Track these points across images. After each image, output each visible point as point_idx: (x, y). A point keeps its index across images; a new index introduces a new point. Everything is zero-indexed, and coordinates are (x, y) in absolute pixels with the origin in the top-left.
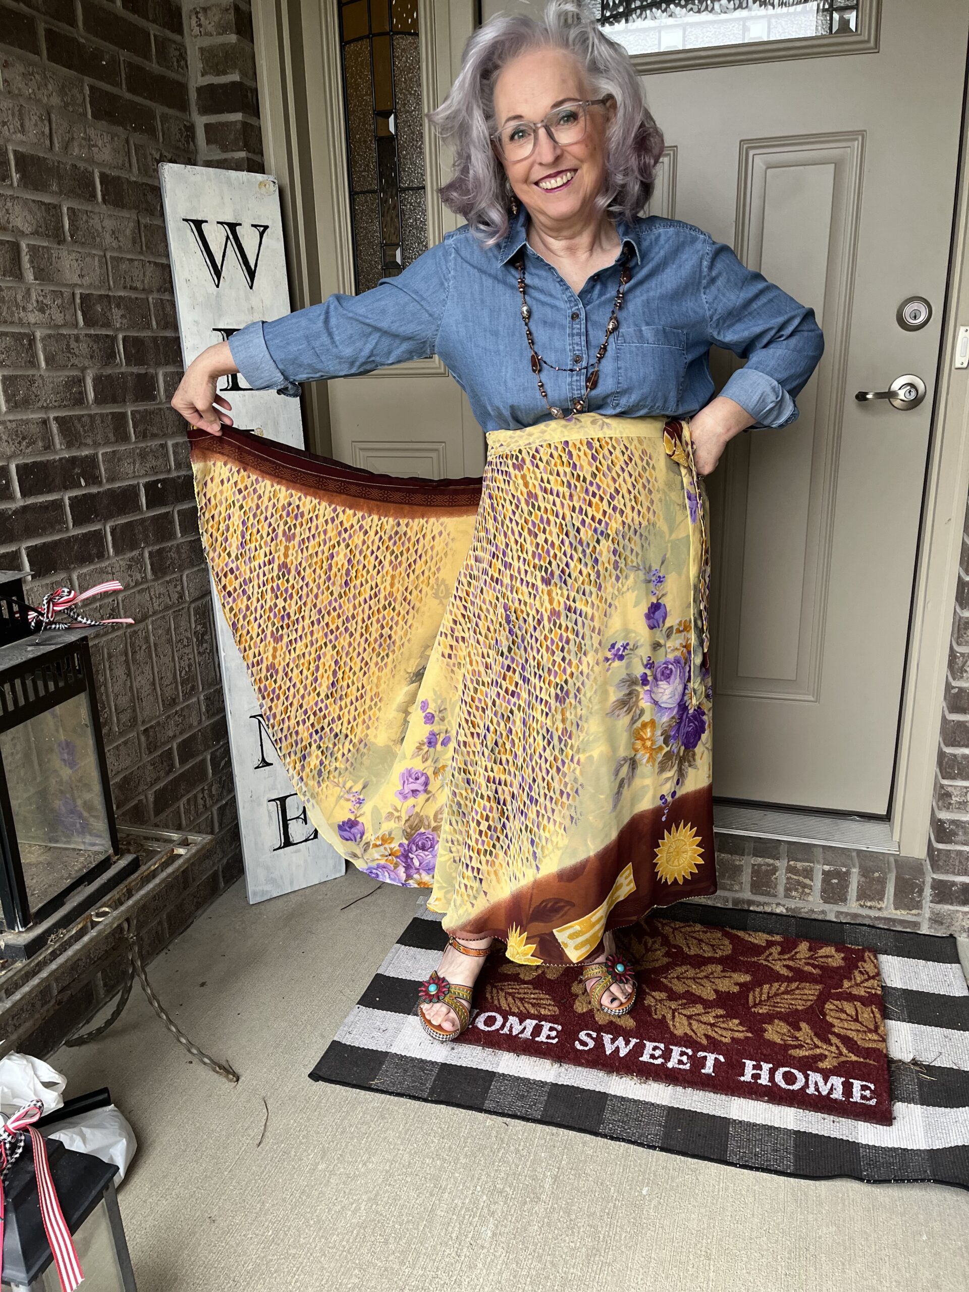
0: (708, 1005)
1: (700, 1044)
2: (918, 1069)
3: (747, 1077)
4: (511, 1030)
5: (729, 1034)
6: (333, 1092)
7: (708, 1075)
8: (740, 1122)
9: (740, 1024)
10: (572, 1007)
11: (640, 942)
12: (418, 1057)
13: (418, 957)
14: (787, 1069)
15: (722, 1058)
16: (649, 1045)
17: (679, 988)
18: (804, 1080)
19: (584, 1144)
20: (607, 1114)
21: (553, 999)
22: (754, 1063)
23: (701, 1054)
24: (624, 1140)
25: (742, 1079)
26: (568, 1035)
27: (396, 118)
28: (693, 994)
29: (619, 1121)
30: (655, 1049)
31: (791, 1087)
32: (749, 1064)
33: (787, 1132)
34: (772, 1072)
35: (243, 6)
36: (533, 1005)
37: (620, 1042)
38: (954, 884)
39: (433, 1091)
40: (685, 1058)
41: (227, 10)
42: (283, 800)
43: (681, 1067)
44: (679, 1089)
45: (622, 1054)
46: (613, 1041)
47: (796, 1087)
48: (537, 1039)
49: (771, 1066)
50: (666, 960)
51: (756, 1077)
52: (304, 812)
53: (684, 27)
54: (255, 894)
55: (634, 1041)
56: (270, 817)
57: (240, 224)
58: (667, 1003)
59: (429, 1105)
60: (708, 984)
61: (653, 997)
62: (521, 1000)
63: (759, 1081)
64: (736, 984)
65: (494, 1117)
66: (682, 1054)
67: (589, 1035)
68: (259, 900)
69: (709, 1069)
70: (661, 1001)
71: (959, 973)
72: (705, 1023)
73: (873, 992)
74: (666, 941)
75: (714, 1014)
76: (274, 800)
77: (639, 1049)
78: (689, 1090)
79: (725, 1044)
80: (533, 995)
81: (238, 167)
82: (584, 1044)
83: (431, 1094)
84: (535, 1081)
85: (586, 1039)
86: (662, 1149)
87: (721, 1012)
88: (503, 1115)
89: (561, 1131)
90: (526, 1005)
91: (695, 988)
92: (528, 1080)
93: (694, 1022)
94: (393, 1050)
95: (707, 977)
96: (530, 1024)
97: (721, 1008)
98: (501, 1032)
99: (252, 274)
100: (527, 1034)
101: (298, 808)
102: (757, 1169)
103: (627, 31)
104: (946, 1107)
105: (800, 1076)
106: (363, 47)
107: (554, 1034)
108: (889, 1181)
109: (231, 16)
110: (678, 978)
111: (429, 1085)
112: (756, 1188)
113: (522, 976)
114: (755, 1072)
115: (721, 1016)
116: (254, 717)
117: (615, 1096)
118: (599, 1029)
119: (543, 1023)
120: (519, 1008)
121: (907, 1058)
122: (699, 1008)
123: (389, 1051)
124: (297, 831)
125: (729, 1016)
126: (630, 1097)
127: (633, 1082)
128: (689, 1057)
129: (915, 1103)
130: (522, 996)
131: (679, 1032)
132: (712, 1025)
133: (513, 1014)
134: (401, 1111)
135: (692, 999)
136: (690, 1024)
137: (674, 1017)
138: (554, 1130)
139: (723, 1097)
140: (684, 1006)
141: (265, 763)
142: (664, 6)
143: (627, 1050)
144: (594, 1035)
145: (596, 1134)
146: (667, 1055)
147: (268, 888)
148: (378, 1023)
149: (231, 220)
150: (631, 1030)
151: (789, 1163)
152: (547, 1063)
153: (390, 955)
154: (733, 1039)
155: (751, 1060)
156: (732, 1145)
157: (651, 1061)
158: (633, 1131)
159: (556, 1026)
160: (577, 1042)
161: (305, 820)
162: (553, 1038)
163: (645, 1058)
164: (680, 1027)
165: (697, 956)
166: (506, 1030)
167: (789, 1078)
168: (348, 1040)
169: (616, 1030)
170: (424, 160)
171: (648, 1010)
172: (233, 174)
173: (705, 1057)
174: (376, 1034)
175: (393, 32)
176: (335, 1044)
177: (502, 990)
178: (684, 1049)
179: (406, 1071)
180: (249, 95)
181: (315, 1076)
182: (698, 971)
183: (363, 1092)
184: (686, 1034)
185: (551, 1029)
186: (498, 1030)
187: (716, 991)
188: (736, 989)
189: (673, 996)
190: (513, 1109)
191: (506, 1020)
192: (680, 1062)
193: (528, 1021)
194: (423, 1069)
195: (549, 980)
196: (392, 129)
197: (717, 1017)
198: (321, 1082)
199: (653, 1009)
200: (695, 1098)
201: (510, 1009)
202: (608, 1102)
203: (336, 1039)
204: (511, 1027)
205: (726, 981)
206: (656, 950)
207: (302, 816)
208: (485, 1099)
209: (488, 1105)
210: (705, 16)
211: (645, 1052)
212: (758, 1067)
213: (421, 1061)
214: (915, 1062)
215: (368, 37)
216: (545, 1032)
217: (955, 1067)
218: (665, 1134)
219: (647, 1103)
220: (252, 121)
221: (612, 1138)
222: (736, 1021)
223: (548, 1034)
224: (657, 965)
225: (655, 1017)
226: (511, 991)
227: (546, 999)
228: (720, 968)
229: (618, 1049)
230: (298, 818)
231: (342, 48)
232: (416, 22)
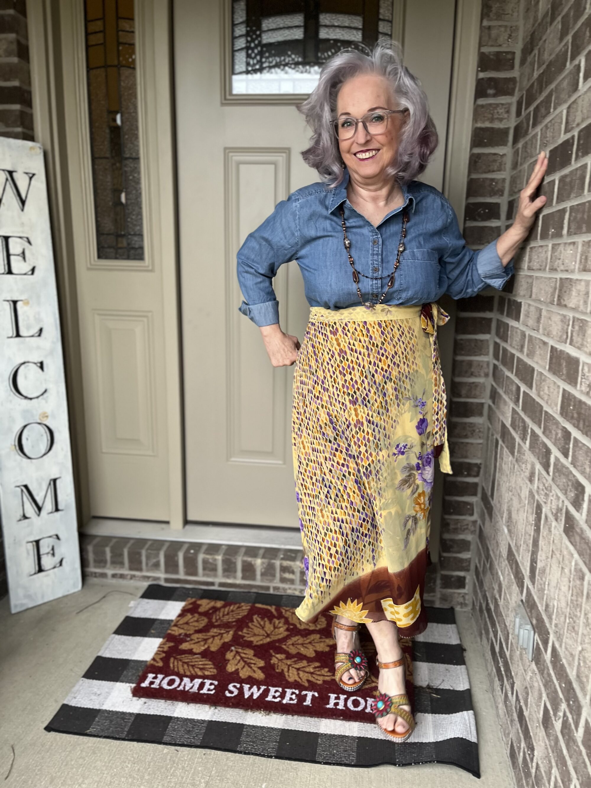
0: (310, 660)
1: (303, 686)
2: (430, 691)
3: (331, 706)
4: (184, 688)
5: (321, 678)
6: (61, 739)
7: (307, 706)
8: (325, 735)
9: (329, 671)
10: (225, 668)
11: (270, 623)
12: (121, 711)
13: (127, 642)
14: (354, 698)
15: (316, 694)
16: (272, 689)
17: (293, 650)
18: (364, 704)
19: (227, 759)
20: (243, 738)
21: (214, 664)
22: (336, 695)
23: (304, 693)
24: (253, 754)
25: (328, 706)
26: (221, 688)
27: (122, 116)
28: (301, 654)
29: (250, 742)
30: (276, 691)
31: (356, 709)
32: (333, 696)
33: (353, 738)
34: (346, 700)
35: (23, 41)
36: (201, 669)
37: (255, 688)
38: (452, 576)
39: (129, 732)
40: (294, 697)
41: (11, 42)
42: (37, 542)
43: (292, 702)
44: (290, 717)
45: (255, 697)
46: (250, 689)
47: (360, 709)
48: (201, 692)
49: (345, 696)
50: (286, 633)
51: (336, 704)
52: (53, 549)
53: (294, 80)
54: (16, 606)
55: (263, 688)
56: (28, 553)
57: (15, 171)
58: (285, 661)
59: (126, 742)
60: (310, 647)
61: (277, 658)
62: (193, 666)
63: (338, 707)
64: (328, 646)
65: (169, 746)
66: (293, 693)
67: (235, 686)
68: (19, 609)
69: (308, 702)
70: (281, 660)
71: (455, 630)
72: (307, 673)
73: (407, 645)
74: (287, 622)
75: (313, 666)
76: (32, 542)
77: (266, 693)
78: (296, 717)
79: (319, 685)
80: (201, 662)
81: (16, 136)
82: (231, 692)
83: (127, 735)
84: (198, 720)
85: (233, 689)
86: (277, 757)
87: (317, 664)
88: (175, 745)
89: (213, 751)
90: (196, 670)
91: (303, 651)
92: (193, 720)
93: (301, 673)
94: (104, 707)
95: (310, 643)
96: (198, 682)
97: (317, 661)
98: (178, 689)
99: (23, 202)
100: (195, 689)
101: (48, 547)
102: (334, 764)
103: (261, 80)
104: (446, 714)
105: (362, 701)
106: (101, 72)
107: (212, 687)
108: (410, 764)
109: (14, 47)
110: (293, 644)
111: (126, 729)
112: (333, 776)
113: (194, 650)
114: (336, 701)
115: (318, 667)
116: (18, 487)
117: (249, 726)
118: (242, 681)
119: (206, 681)
120: (190, 672)
121: (424, 684)
122: (304, 663)
123: (101, 708)
124: (47, 561)
125: (322, 667)
126: (259, 725)
127: (261, 715)
128: (297, 695)
129: (429, 713)
130: (193, 664)
131: (291, 680)
132: (312, 673)
133: (187, 676)
134: (107, 748)
135: (300, 657)
136: (298, 674)
137: (289, 669)
138: (208, 751)
139: (316, 719)
140: (295, 662)
141: (25, 517)
142: (282, 67)
143: (258, 694)
144: (238, 686)
145: (235, 752)
146: (283, 696)
147: (25, 601)
148: (96, 690)
149: (10, 168)
150: (262, 681)
151: (353, 759)
152: (206, 707)
153: (107, 642)
154: (324, 681)
155: (334, 693)
156: (319, 750)
157: (273, 700)
158: (259, 748)
159: (214, 682)
160: (227, 692)
161: (53, 555)
162: (212, 690)
163: (269, 698)
164: (292, 676)
165: (305, 630)
166: (181, 688)
167: (356, 703)
168: (73, 703)
169: (252, 681)
170: (138, 142)
171: (273, 667)
172: (12, 141)
173: (306, 695)
174: (93, 697)
175: (119, 66)
176: (65, 707)
177: (181, 660)
178: (294, 690)
179: (111, 721)
180: (26, 95)
181: (49, 728)
182: (305, 639)
183: (81, 737)
184: (295, 681)
185: (211, 684)
186: (176, 688)
187: (316, 651)
188: (327, 649)
189: (289, 656)
190: (182, 740)
191: (182, 680)
192: (291, 699)
193: (196, 680)
194: (123, 719)
195: (213, 652)
196: (119, 122)
197: (315, 668)
198: (53, 734)
199: (276, 666)
200: (299, 721)
201: (185, 672)
202: (244, 730)
203: (65, 702)
204: (185, 685)
205: (322, 645)
206: (280, 627)
207: (52, 552)
208: (164, 735)
209: (166, 739)
210: (305, 76)
211: (270, 694)
212: (338, 698)
213: (123, 713)
214: (429, 687)
215: (103, 67)
216: (207, 686)
217: (451, 689)
218: (279, 747)
219: (269, 728)
220: (27, 110)
221: (245, 753)
222: (326, 670)
223: (209, 687)
224: (280, 637)
225: (277, 671)
226: (186, 661)
227: (209, 665)
228: (318, 636)
229: (252, 694)
230: (48, 553)
231: (88, 72)
232: (134, 61)
